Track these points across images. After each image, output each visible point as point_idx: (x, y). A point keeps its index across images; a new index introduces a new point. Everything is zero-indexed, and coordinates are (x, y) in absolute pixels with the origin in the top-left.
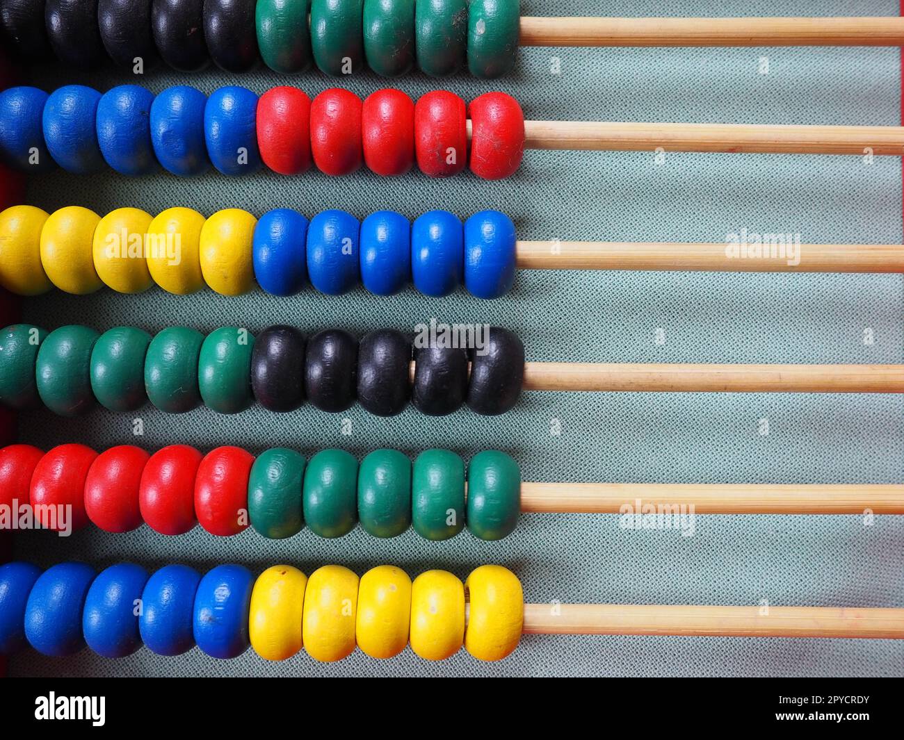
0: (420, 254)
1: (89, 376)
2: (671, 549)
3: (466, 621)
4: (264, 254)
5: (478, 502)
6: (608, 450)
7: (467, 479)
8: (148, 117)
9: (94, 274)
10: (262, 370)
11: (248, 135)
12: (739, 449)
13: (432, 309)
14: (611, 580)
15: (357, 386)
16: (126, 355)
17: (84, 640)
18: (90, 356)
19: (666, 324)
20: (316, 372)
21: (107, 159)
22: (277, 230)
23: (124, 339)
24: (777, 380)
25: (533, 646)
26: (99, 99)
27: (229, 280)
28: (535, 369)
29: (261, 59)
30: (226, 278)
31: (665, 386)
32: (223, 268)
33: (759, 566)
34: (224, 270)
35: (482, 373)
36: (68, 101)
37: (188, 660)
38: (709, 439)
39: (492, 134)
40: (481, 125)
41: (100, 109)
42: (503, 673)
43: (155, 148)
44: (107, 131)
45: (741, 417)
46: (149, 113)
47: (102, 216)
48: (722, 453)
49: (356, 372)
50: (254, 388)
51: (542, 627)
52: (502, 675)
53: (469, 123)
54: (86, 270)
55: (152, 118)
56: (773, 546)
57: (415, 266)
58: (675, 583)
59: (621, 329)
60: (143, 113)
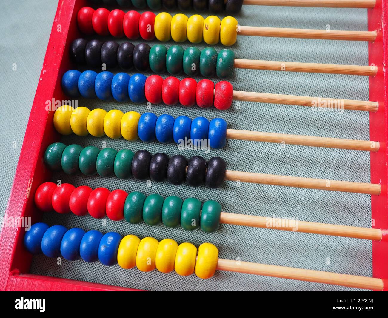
0: (193, 130)
1: (79, 159)
2: (278, 248)
3: (196, 261)
4: (142, 126)
5: (205, 217)
6: (256, 208)
7: (201, 209)
8: (111, 81)
9: (86, 129)
10: (135, 164)
11: (142, 88)
12: (305, 213)
13: (197, 152)
14: (254, 257)
15: (167, 171)
16: (92, 154)
17: (60, 252)
18: (80, 153)
19: (280, 165)
20: (153, 166)
21: (97, 93)
22: (147, 118)
23: (92, 149)
24: (318, 184)
25: (222, 280)
26: (97, 75)
27: (129, 132)
28: (229, 173)
29: (150, 68)
30: (128, 132)
31: (276, 182)
32: (128, 128)
33: (311, 258)
34: (128, 129)
35: (210, 172)
36: (87, 74)
37: (94, 270)
38: (294, 208)
39: (221, 93)
40: (218, 90)
41: (97, 77)
42: (209, 289)
43: (112, 90)
44: (98, 84)
45: (307, 201)
46: (112, 79)
47: (91, 110)
48: (299, 213)
49: (167, 166)
50: (132, 168)
51: (224, 267)
52: (209, 290)
53: (215, 90)
54: (83, 126)
55: (113, 81)
56: (317, 251)
57: (191, 133)
58: (278, 261)
59: (264, 165)
60: (110, 79)
